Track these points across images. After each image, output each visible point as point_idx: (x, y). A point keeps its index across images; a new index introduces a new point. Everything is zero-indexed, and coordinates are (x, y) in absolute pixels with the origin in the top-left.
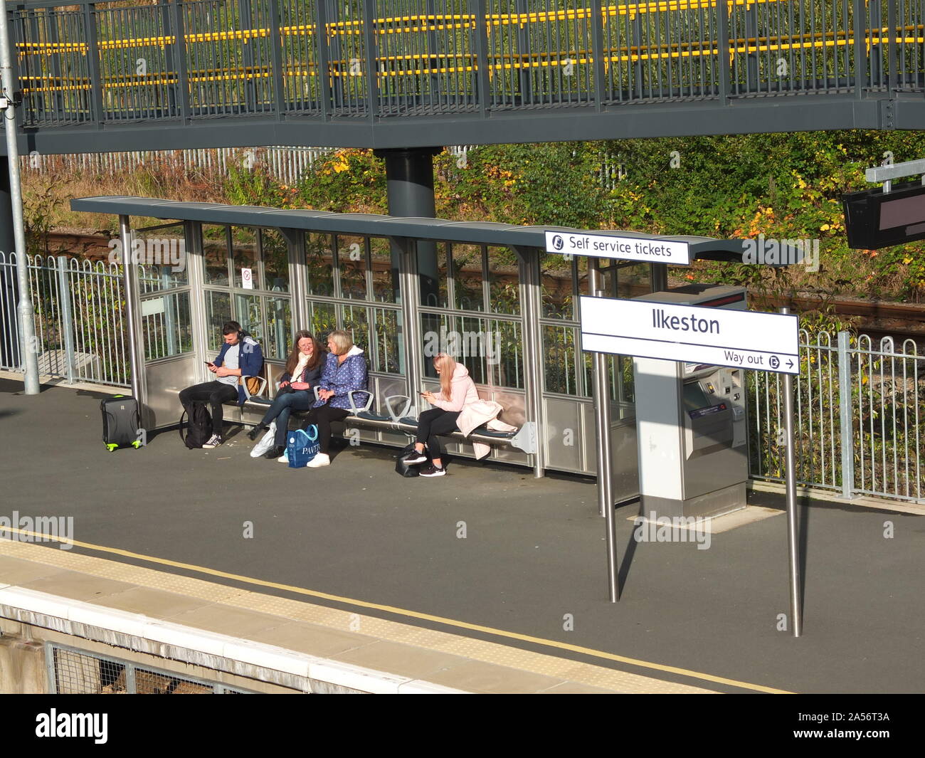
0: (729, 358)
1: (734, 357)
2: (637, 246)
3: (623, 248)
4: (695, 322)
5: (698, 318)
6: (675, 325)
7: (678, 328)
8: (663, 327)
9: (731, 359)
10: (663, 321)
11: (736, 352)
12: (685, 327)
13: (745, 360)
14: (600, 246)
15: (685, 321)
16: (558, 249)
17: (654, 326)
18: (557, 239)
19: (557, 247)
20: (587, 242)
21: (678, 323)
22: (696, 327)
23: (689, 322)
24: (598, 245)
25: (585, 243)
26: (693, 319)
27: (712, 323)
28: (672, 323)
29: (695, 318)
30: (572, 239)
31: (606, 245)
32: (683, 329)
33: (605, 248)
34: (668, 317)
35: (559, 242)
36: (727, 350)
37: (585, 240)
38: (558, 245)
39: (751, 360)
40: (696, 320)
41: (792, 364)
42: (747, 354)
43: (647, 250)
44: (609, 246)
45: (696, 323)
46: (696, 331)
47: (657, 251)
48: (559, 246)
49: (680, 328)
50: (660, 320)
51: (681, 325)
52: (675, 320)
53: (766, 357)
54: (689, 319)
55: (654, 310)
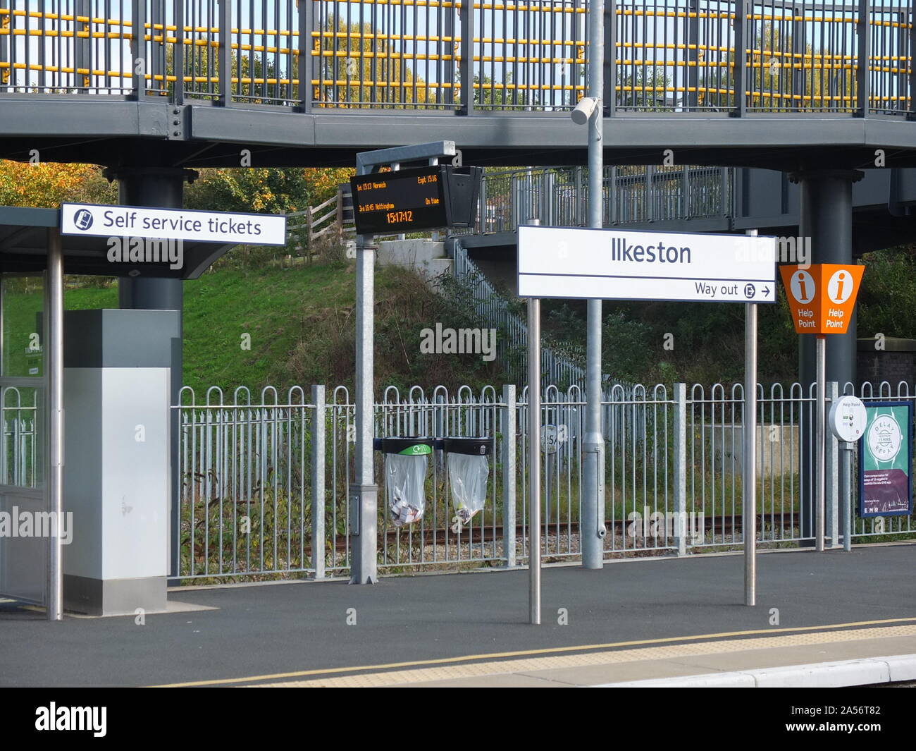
0: (700, 291)
1: (706, 288)
2: (211, 222)
3: (190, 226)
4: (663, 250)
5: (666, 245)
6: (639, 257)
7: (642, 260)
8: (624, 259)
9: (703, 292)
10: (625, 253)
11: (709, 283)
12: (651, 258)
13: (718, 291)
14: (153, 223)
15: (651, 250)
16: (83, 229)
17: (614, 259)
18: (82, 215)
19: (82, 226)
20: (133, 218)
21: (643, 253)
22: (664, 257)
23: (656, 251)
24: (150, 222)
25: (130, 220)
26: (661, 248)
27: (682, 251)
28: (635, 253)
29: (663, 246)
30: (108, 215)
31: (164, 221)
32: (648, 260)
33: (161, 226)
34: (631, 247)
35: (86, 218)
36: (698, 282)
37: (130, 215)
38: (82, 223)
39: (725, 290)
40: (664, 248)
41: (768, 291)
42: (720, 284)
43: (225, 228)
44: (167, 224)
45: (664, 252)
46: (664, 261)
47: (240, 227)
48: (84, 224)
49: (645, 260)
50: (620, 252)
51: (646, 256)
52: (639, 250)
53: (741, 286)
54: (656, 248)
55: (614, 240)
